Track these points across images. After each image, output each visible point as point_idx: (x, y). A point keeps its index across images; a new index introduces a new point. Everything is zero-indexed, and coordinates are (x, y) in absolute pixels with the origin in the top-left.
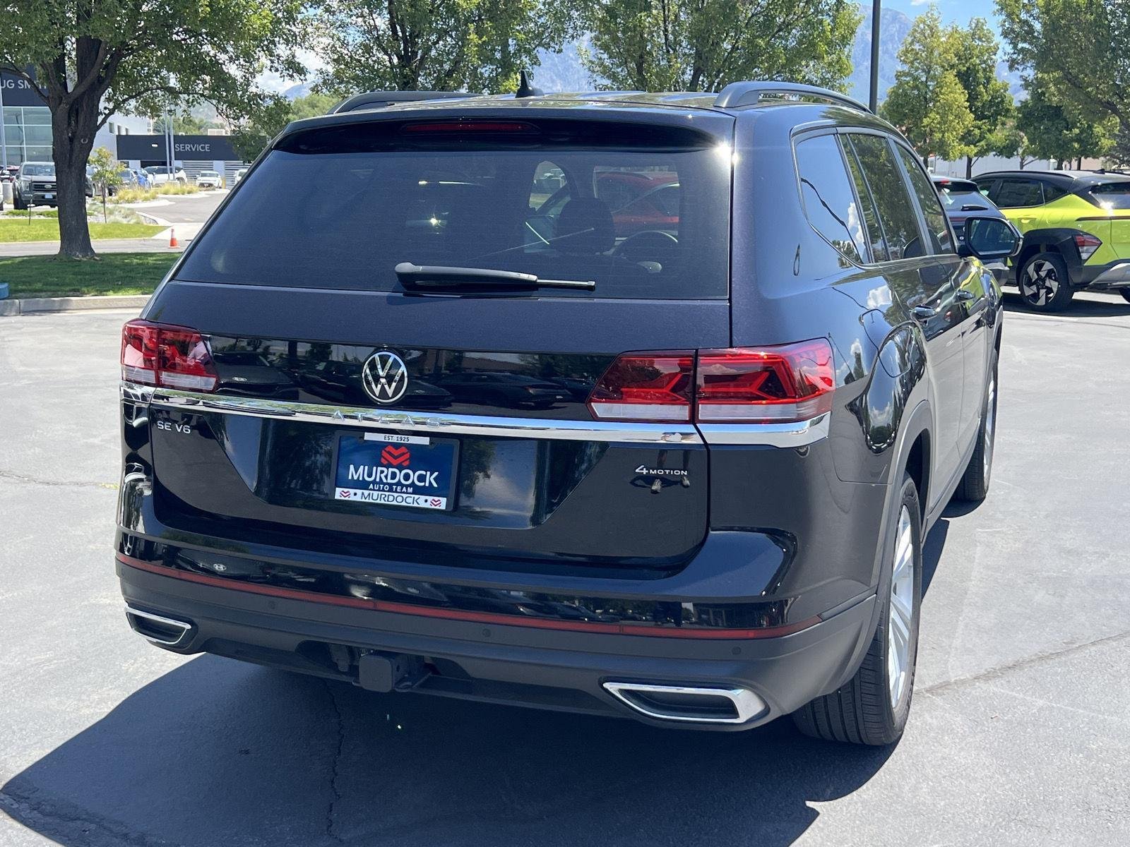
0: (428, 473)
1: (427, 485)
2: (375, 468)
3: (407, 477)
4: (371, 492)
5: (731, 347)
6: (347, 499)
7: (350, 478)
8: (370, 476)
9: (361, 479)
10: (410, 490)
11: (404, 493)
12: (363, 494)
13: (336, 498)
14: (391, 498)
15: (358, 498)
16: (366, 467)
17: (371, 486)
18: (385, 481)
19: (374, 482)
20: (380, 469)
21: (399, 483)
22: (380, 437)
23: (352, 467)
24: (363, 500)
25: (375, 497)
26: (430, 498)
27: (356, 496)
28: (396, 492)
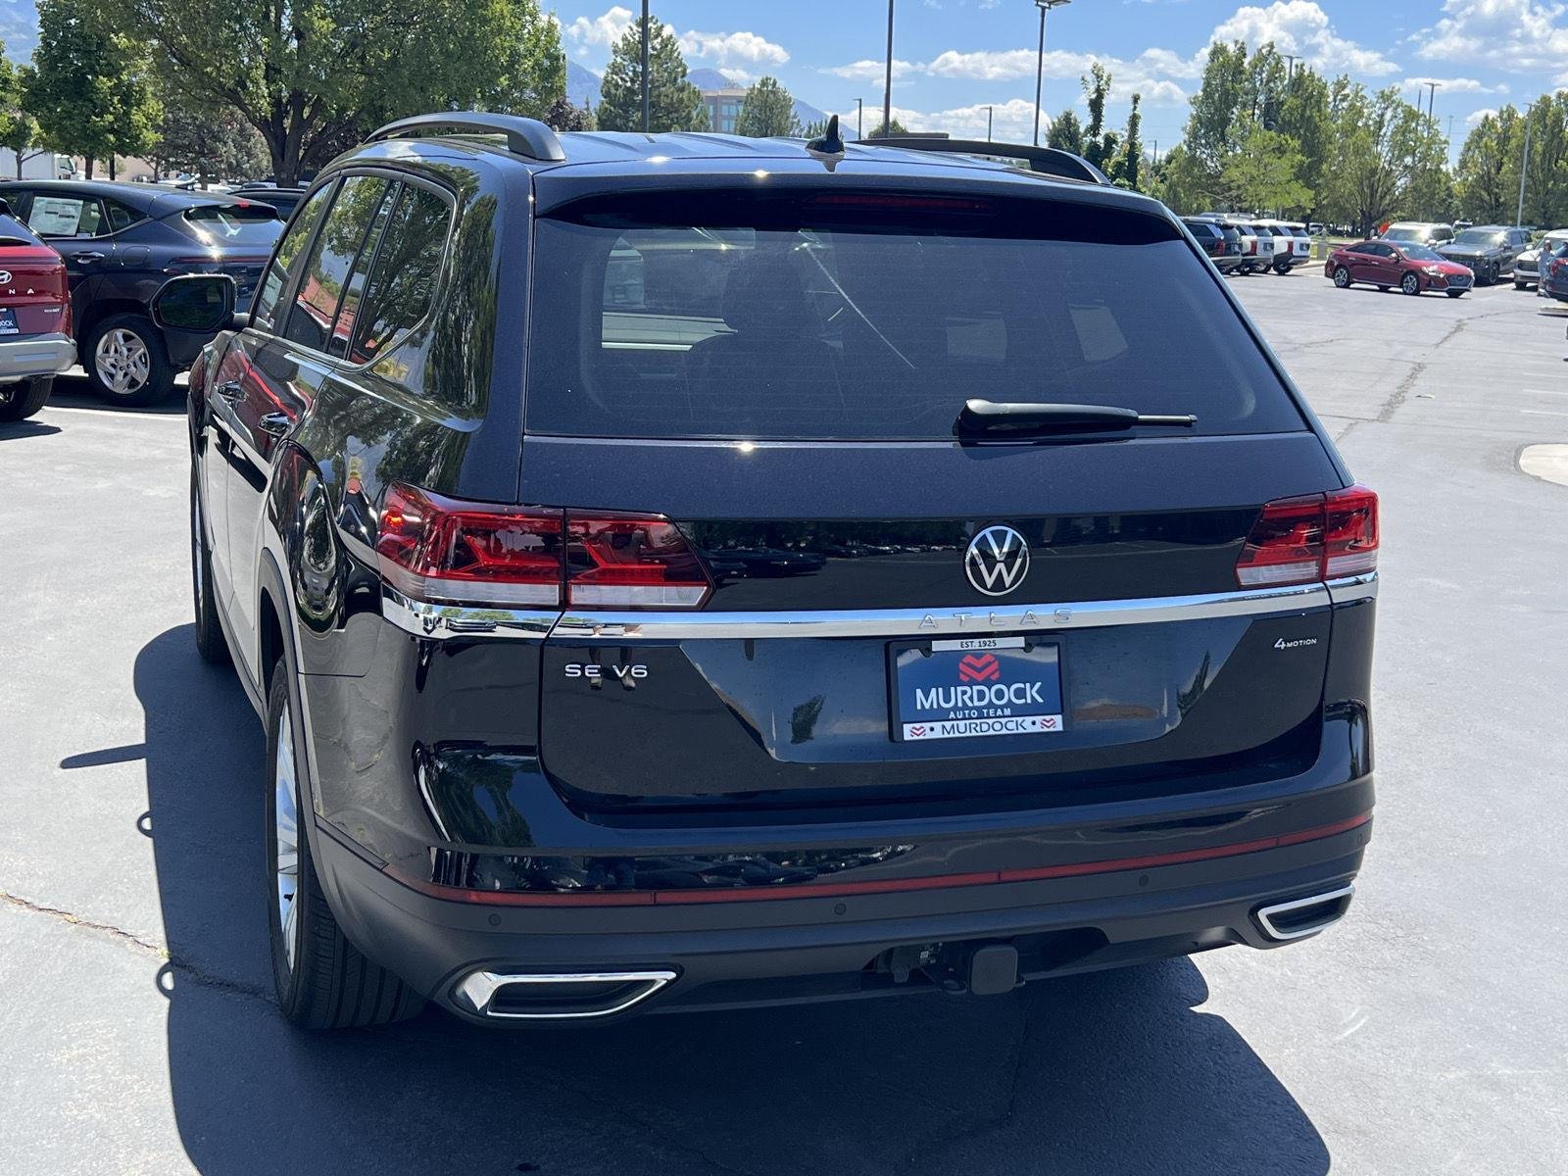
0: (1028, 685)
1: (1029, 701)
2: (952, 689)
3: (1000, 695)
4: (955, 723)
5: (1344, 487)
6: (921, 737)
7: (919, 707)
8: (947, 700)
9: (935, 706)
10: (1008, 712)
11: (1000, 717)
12: (944, 727)
13: (906, 738)
14: (985, 727)
15: (938, 734)
16: (940, 690)
17: (952, 715)
18: (970, 704)
19: (955, 708)
20: (959, 689)
21: (990, 705)
22: (955, 645)
23: (919, 692)
24: (946, 735)
25: (962, 729)
26: (1038, 719)
27: (935, 731)
28: (989, 717)
